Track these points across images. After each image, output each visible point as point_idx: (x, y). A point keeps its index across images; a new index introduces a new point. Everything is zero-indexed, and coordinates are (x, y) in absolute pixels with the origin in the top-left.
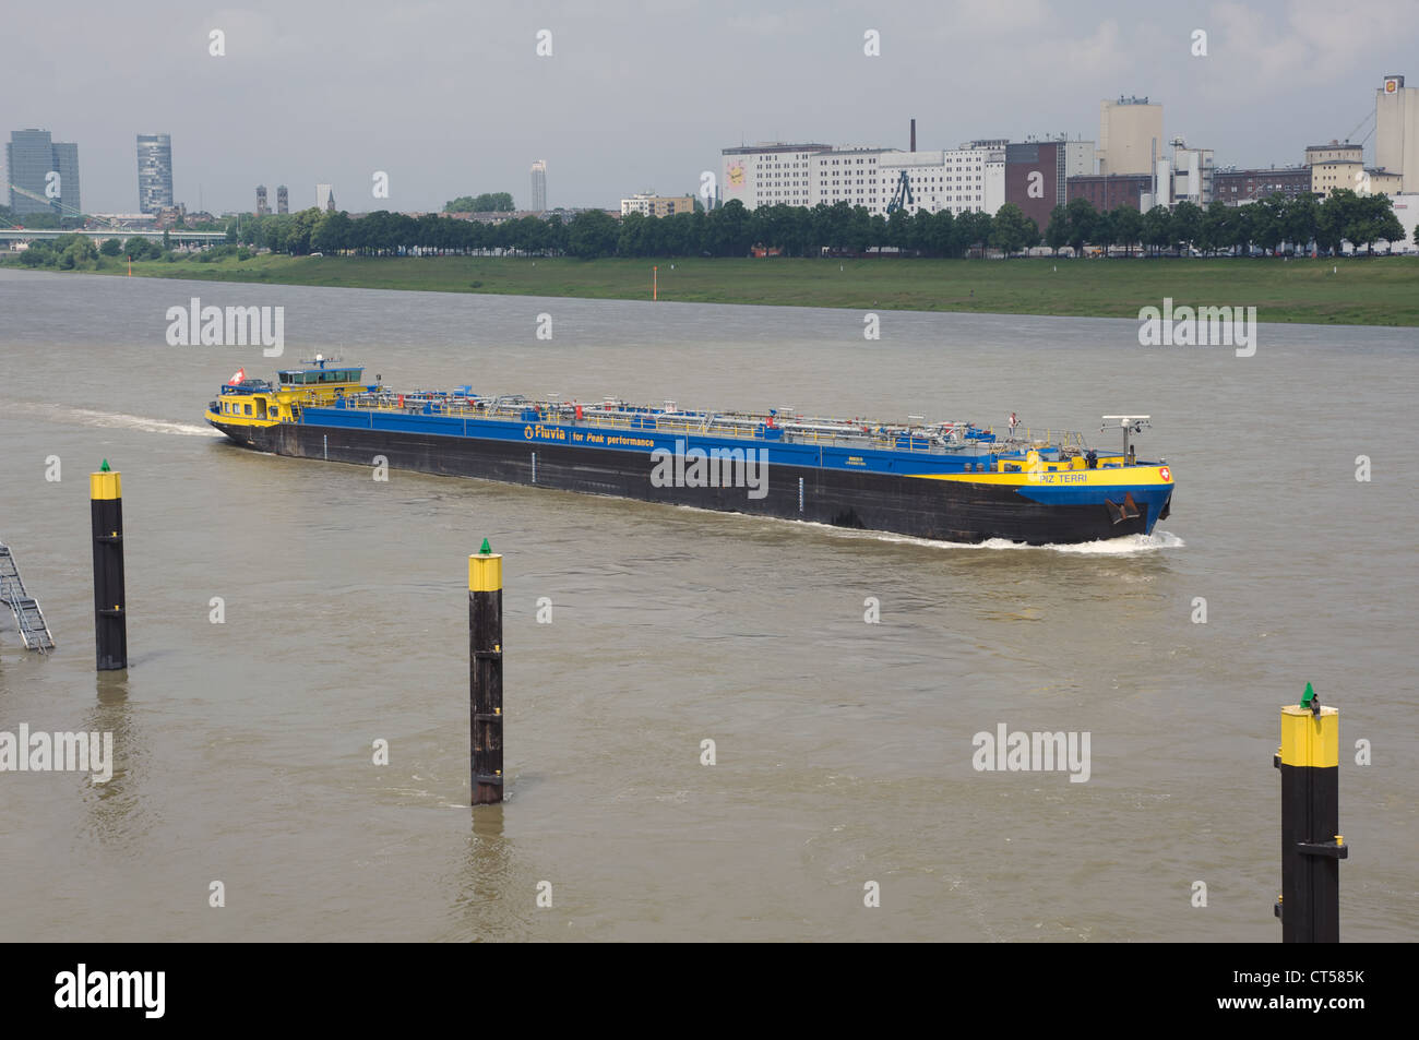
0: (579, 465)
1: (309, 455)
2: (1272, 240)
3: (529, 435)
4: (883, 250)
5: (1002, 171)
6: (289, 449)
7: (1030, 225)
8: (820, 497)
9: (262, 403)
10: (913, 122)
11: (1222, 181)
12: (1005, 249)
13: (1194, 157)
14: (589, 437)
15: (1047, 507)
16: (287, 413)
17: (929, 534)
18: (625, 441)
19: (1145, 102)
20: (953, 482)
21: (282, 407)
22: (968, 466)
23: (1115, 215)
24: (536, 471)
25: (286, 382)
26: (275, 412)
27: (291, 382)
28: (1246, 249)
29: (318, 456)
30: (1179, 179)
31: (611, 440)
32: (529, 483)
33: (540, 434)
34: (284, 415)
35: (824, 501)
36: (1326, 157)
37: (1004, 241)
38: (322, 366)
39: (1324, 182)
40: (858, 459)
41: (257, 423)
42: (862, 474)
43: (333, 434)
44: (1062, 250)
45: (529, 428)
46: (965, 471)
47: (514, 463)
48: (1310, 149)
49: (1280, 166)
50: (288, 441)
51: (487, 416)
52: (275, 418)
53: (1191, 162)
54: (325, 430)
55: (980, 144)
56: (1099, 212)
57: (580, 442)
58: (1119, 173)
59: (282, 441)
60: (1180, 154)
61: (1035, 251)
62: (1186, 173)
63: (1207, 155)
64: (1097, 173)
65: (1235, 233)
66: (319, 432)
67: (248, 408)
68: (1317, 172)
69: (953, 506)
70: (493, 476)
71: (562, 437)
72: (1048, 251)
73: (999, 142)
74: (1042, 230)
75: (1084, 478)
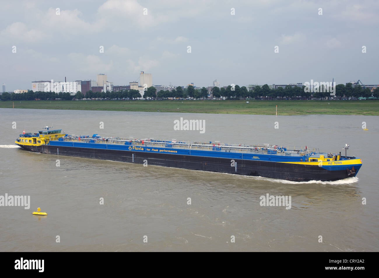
0: (150, 158)
1: (52, 153)
2: (122, 97)
3: (130, 149)
4: (58, 99)
5: (80, 86)
6: (45, 152)
7: (82, 95)
8: (243, 167)
9: (35, 140)
10: (65, 77)
11: (114, 88)
12: (79, 99)
13: (110, 83)
14: (152, 150)
15: (329, 171)
16: (43, 142)
17: (287, 179)
18: (166, 151)
19: (104, 75)
20: (297, 164)
21: (41, 141)
22: (301, 159)
23: (96, 93)
24: (134, 159)
25: (41, 134)
26: (40, 142)
27: (43, 134)
28: (117, 99)
29: (55, 154)
30: (108, 87)
31: (160, 151)
32: (132, 162)
33: (134, 149)
34: (42, 143)
35: (245, 169)
36: (132, 84)
37: (78, 98)
38: (48, 129)
39: (132, 88)
40: (257, 157)
41: (34, 145)
42: (260, 161)
43: (60, 148)
44: (88, 99)
45: (130, 147)
46: (301, 161)
47: (126, 157)
48: (130, 83)
49: (126, 85)
50: (45, 150)
51: (110, 143)
52: (40, 144)
53: (109, 85)
54: (58, 147)
55: (77, 81)
56: (94, 92)
57: (149, 151)
58: (100, 86)
59: (43, 150)
60: (107, 83)
61: (84, 99)
62: (108, 86)
63: (112, 83)
64: (96, 86)
65: (115, 96)
66: (56, 148)
67: (30, 141)
68: (131, 86)
69: (297, 171)
70: (118, 160)
71: (143, 149)
72: (86, 99)
73: (80, 81)
74: (85, 96)
75: (340, 163)
